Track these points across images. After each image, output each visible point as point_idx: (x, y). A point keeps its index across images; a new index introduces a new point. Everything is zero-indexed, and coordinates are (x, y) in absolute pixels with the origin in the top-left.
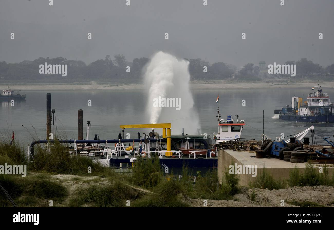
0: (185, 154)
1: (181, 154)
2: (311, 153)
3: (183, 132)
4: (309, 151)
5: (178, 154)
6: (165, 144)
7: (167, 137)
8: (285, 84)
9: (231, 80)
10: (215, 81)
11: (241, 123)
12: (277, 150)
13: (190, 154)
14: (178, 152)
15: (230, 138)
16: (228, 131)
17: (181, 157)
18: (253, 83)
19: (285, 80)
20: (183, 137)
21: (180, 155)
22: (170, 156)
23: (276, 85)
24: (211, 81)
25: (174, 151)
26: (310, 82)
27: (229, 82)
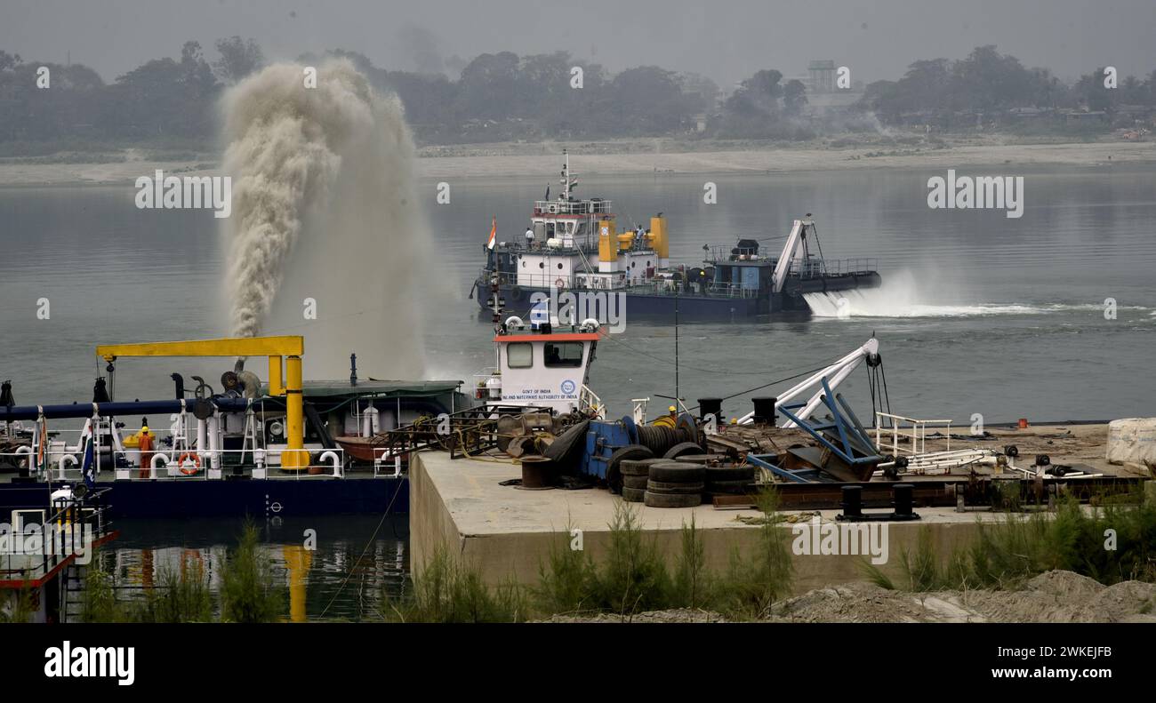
0: (358, 458)
1: (340, 460)
2: (728, 466)
3: (354, 369)
4: (721, 461)
5: (329, 460)
6: (281, 421)
7: (288, 392)
8: (908, 153)
9: (692, 140)
10: (625, 141)
11: (584, 331)
12: (601, 458)
13: (378, 461)
14: (329, 453)
15: (542, 391)
16: (530, 366)
17: (341, 473)
18: (779, 151)
19: (910, 135)
20: (351, 389)
21: (336, 465)
22: (297, 467)
23: (870, 155)
24: (613, 141)
25: (315, 448)
26: (1010, 143)
27: (683, 145)
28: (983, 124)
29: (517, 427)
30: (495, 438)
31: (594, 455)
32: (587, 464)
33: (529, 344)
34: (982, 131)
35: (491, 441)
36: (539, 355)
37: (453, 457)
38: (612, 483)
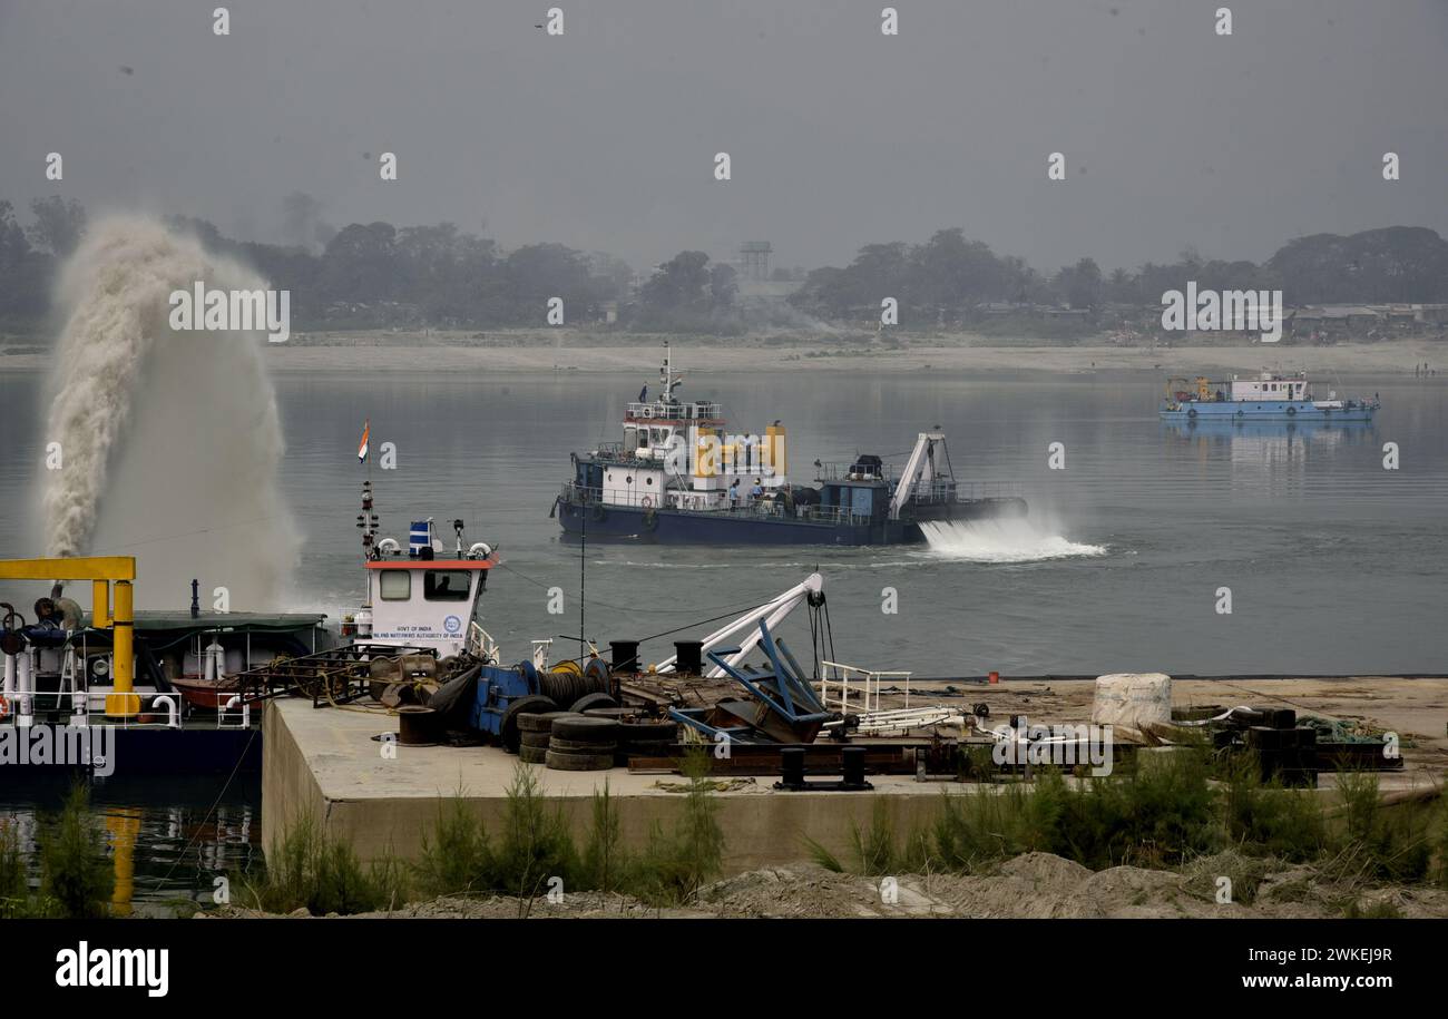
0: (198, 703)
1: (177, 706)
2: (646, 722)
3: (195, 598)
4: (637, 716)
5: (164, 706)
6: (106, 659)
7: (116, 624)
8: (857, 354)
9: (600, 332)
10: (520, 332)
11: (472, 558)
12: (494, 709)
13: (222, 708)
14: (164, 697)
15: (421, 629)
16: (407, 598)
17: (177, 721)
18: (703, 348)
19: (858, 332)
20: (192, 622)
21: (172, 712)
22: (124, 713)
23: (812, 355)
24: (506, 332)
25: (148, 692)
26: (974, 345)
27: (589, 338)
28: (945, 321)
29: (395, 671)
30: (366, 684)
31: (486, 706)
32: (478, 717)
33: (406, 572)
34: (946, 330)
35: (362, 687)
36: (418, 585)
37: (316, 706)
38: (508, 740)
